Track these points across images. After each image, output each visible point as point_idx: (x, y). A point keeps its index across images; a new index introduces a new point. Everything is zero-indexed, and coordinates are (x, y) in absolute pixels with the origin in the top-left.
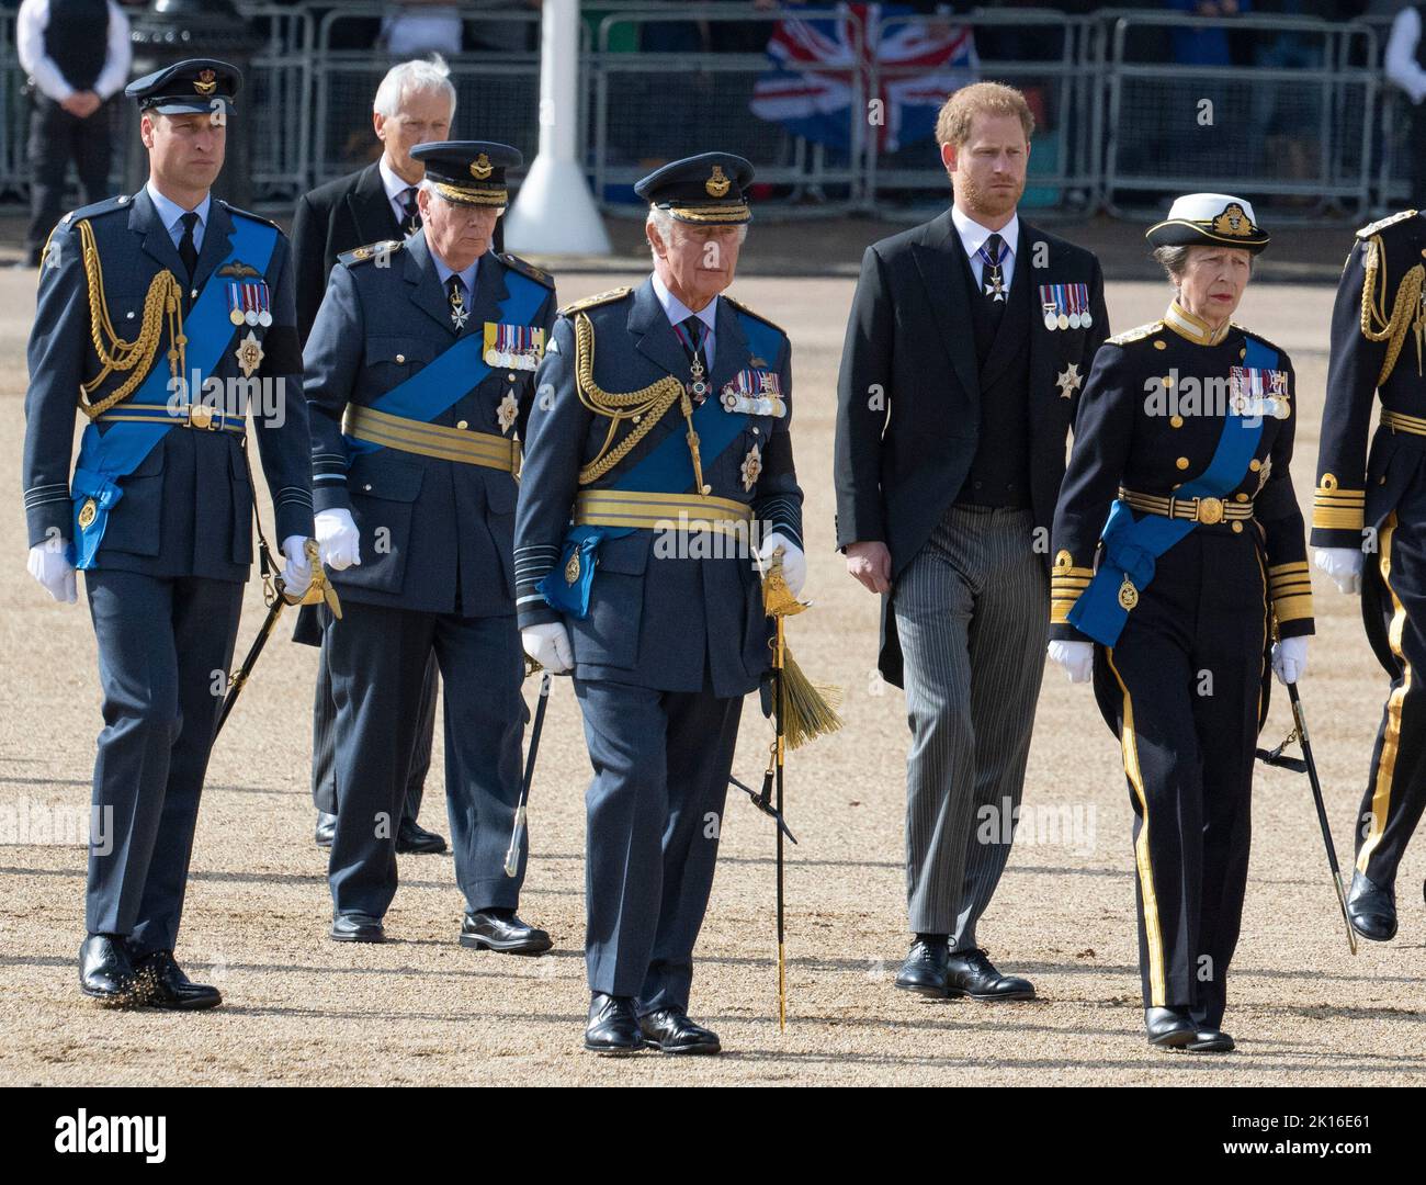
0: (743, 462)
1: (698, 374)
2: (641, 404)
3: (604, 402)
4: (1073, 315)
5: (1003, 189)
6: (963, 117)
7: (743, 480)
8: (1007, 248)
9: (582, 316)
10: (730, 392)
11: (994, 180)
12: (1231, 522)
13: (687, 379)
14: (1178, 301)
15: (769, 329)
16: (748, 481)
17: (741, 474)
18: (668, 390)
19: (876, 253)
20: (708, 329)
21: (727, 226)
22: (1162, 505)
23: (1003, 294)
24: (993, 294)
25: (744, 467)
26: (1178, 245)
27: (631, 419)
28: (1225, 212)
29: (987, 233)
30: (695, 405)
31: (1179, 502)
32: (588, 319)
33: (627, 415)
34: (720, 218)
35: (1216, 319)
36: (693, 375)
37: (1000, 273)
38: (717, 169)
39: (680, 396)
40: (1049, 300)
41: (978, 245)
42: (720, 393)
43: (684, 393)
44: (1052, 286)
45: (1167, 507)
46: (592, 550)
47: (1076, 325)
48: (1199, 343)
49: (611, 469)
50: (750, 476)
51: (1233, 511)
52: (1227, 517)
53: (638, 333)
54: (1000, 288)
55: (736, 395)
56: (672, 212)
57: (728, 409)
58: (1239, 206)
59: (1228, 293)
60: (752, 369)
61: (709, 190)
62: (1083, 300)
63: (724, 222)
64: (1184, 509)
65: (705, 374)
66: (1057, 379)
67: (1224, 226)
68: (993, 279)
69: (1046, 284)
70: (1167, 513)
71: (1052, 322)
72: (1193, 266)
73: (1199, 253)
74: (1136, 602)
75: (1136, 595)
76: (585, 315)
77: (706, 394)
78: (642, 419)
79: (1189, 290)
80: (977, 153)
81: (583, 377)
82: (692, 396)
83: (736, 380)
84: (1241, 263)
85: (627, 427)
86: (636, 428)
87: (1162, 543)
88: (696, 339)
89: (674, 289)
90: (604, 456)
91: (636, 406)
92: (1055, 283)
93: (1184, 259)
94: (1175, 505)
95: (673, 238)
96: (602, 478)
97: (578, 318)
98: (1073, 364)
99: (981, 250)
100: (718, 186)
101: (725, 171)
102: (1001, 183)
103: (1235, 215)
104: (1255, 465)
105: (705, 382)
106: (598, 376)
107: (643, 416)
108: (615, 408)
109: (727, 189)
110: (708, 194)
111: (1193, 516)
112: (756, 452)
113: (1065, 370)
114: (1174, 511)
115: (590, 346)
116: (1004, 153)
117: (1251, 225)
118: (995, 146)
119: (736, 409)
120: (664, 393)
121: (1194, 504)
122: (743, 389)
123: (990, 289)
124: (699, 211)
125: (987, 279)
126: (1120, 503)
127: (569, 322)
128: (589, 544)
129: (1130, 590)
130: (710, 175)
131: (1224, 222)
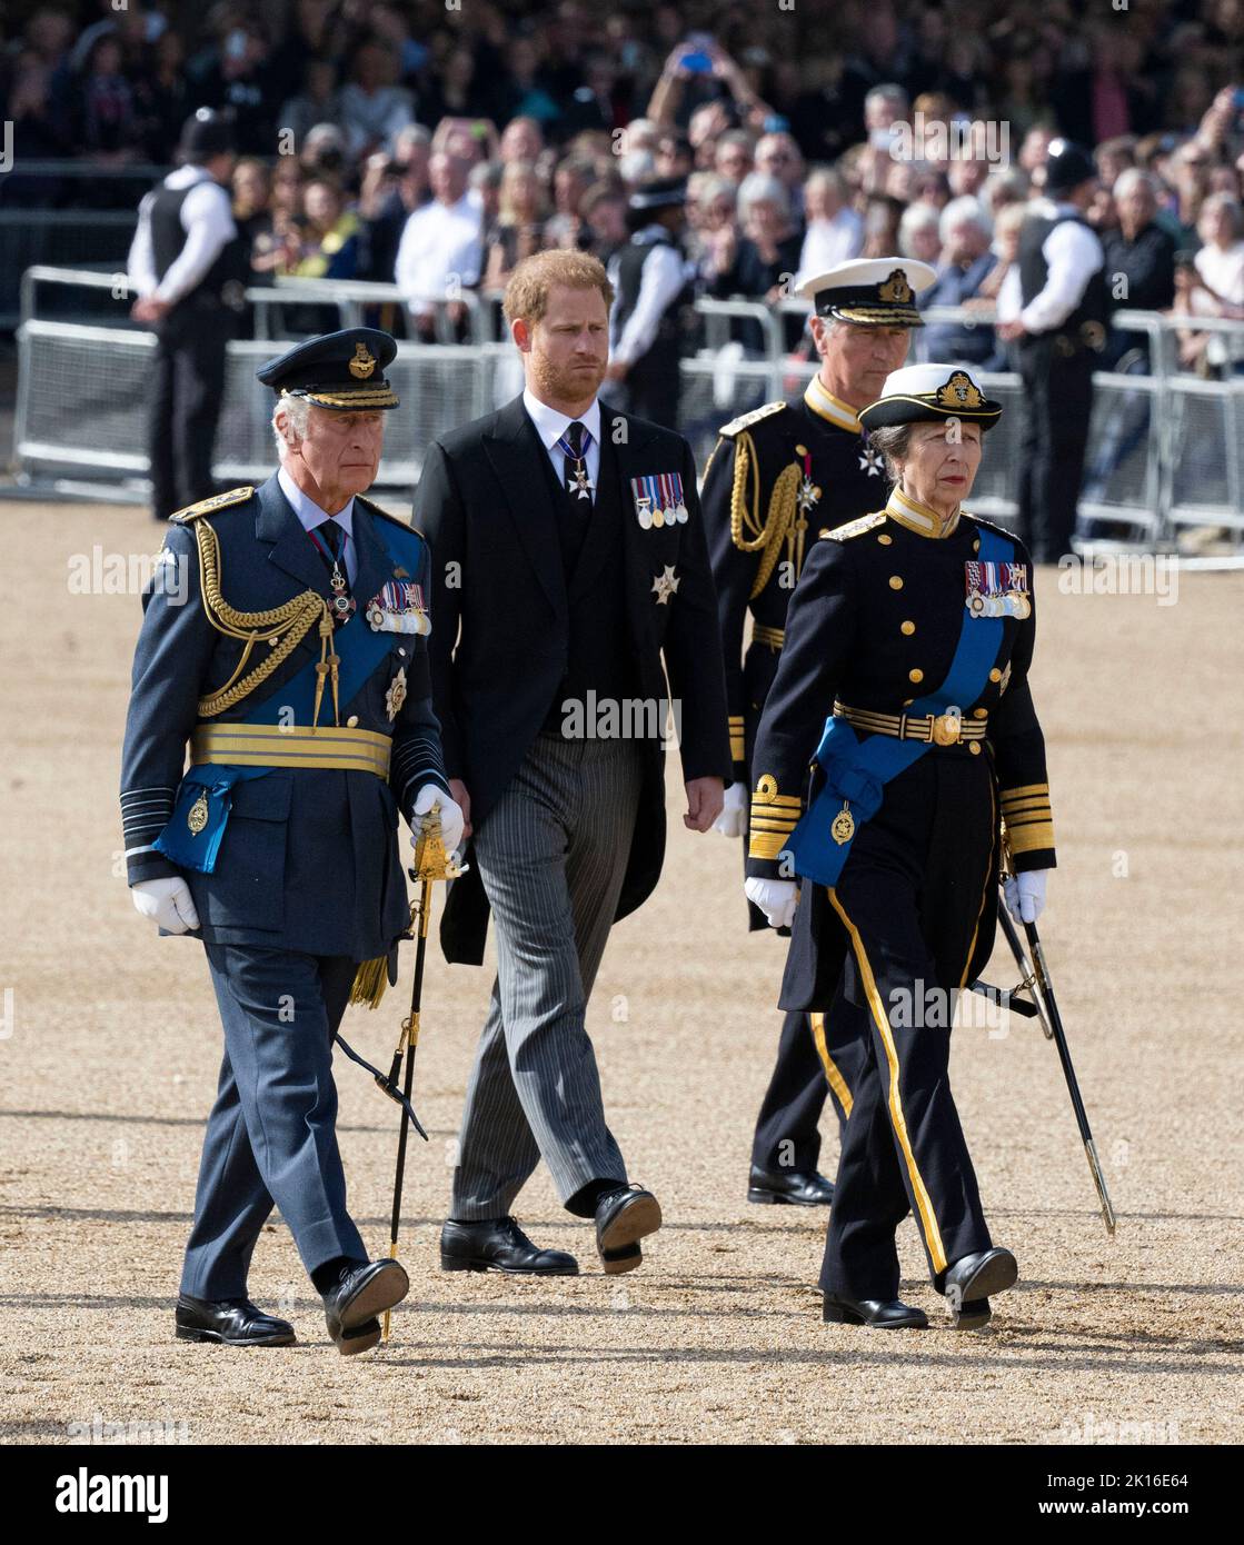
0: (388, 689)
1: (339, 587)
2: (279, 624)
3: (233, 621)
4: (668, 510)
5: (587, 370)
6: (538, 289)
7: (388, 709)
8: (590, 437)
9: (203, 524)
10: (376, 607)
11: (577, 361)
12: (967, 742)
13: (329, 594)
14: (902, 488)
15: (406, 533)
16: (392, 709)
17: (386, 702)
18: (308, 607)
19: (442, 448)
20: (346, 534)
21: (372, 413)
22: (890, 724)
23: (589, 490)
24: (577, 491)
25: (389, 694)
26: (899, 425)
27: (267, 641)
28: (950, 381)
29: (567, 422)
30: (338, 623)
31: (911, 721)
32: (210, 527)
33: (263, 637)
34: (368, 402)
35: (947, 506)
36: (333, 588)
37: (584, 467)
38: (361, 346)
39: (322, 614)
40: (642, 495)
41: (557, 436)
42: (365, 609)
43: (325, 610)
44: (644, 478)
45: (897, 726)
46: (225, 795)
47: (671, 523)
48: (928, 536)
49: (242, 700)
50: (395, 704)
51: (970, 730)
52: (964, 737)
53: (268, 542)
54: (586, 483)
55: (383, 612)
56: (307, 398)
57: (375, 628)
58: (964, 374)
59: (959, 474)
60: (396, 580)
61: (354, 372)
62: (677, 491)
63: (366, 408)
64: (917, 728)
65: (346, 587)
66: (652, 584)
67: (950, 398)
68: (577, 474)
69: (638, 476)
70: (896, 733)
71: (647, 519)
72: (917, 447)
73: (923, 431)
74: (850, 835)
75: (852, 829)
76: (207, 524)
77: (350, 611)
78: (280, 641)
79: (914, 474)
80: (555, 331)
81: (210, 593)
82: (334, 612)
83: (381, 595)
84: (972, 439)
85: (262, 650)
86: (272, 652)
87: (890, 769)
88: (335, 548)
89: (309, 488)
90: (235, 684)
91: (272, 627)
92: (646, 475)
93: (907, 440)
94: (906, 724)
95: (310, 429)
96: (231, 709)
97: (199, 526)
98: (670, 566)
99: (561, 441)
100: (364, 366)
101: (369, 349)
102: (585, 364)
103: (962, 385)
104: (995, 675)
105: (348, 596)
106: (226, 593)
107: (281, 638)
108: (249, 630)
109: (372, 370)
110: (352, 376)
111: (927, 736)
112: (401, 677)
113: (661, 573)
114: (906, 730)
115: (215, 558)
116: (587, 330)
117: (979, 395)
118: (576, 322)
119: (383, 628)
120: (304, 610)
121: (927, 723)
122: (388, 604)
123: (573, 486)
124: (343, 395)
125: (570, 475)
126: (836, 721)
127: (188, 530)
128: (222, 787)
129: (847, 821)
130: (354, 353)
131: (949, 392)
